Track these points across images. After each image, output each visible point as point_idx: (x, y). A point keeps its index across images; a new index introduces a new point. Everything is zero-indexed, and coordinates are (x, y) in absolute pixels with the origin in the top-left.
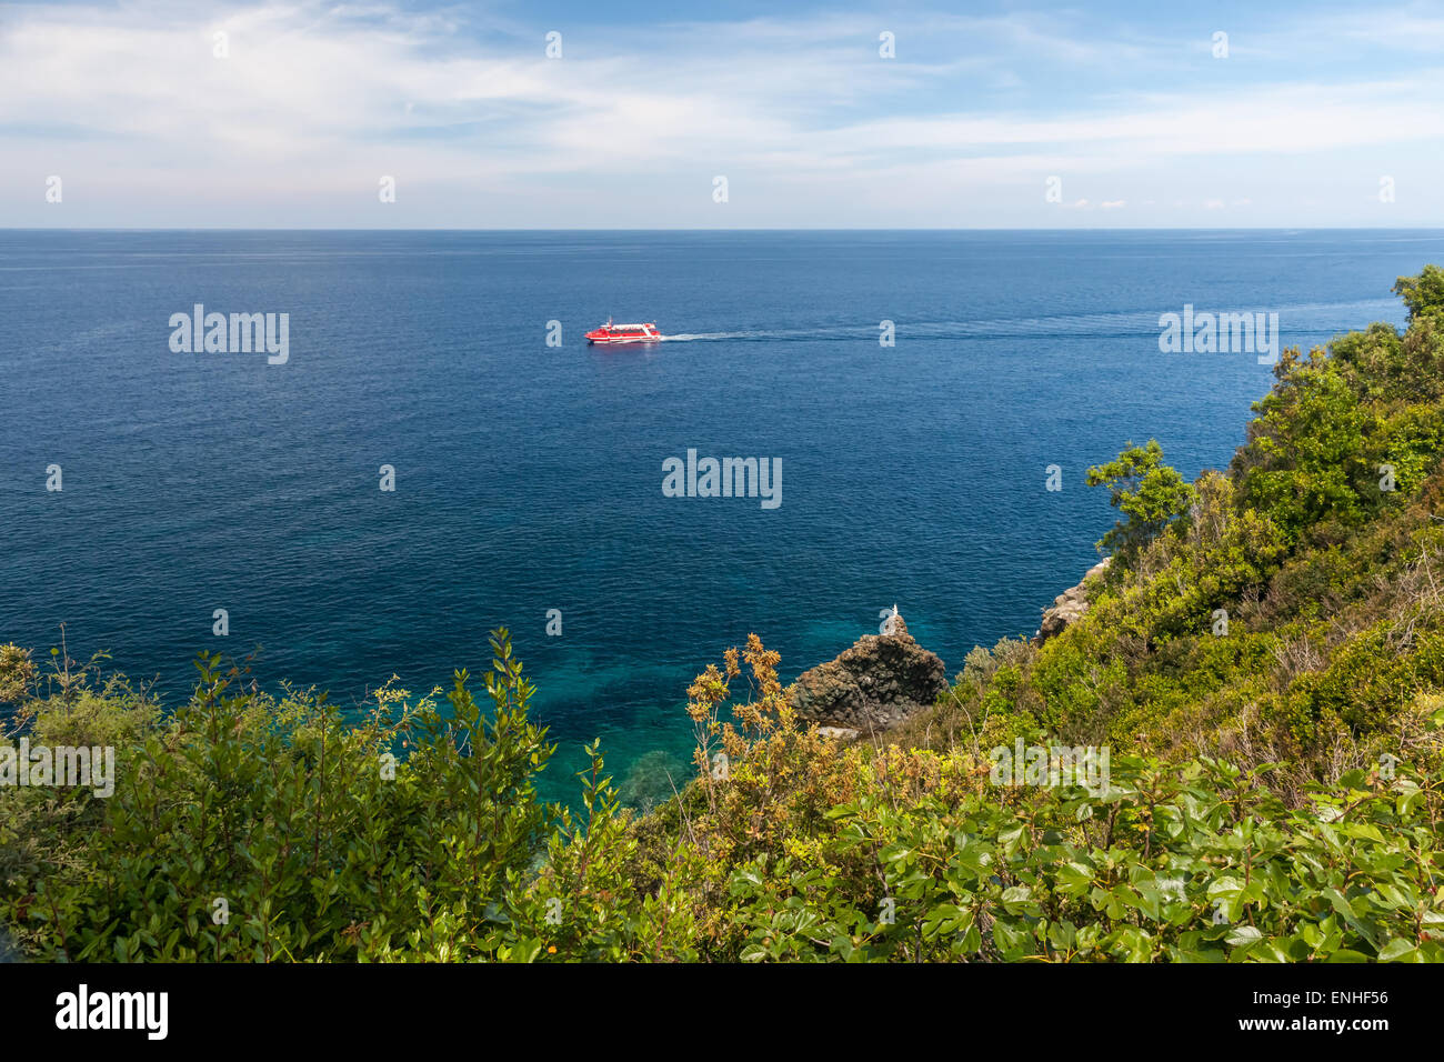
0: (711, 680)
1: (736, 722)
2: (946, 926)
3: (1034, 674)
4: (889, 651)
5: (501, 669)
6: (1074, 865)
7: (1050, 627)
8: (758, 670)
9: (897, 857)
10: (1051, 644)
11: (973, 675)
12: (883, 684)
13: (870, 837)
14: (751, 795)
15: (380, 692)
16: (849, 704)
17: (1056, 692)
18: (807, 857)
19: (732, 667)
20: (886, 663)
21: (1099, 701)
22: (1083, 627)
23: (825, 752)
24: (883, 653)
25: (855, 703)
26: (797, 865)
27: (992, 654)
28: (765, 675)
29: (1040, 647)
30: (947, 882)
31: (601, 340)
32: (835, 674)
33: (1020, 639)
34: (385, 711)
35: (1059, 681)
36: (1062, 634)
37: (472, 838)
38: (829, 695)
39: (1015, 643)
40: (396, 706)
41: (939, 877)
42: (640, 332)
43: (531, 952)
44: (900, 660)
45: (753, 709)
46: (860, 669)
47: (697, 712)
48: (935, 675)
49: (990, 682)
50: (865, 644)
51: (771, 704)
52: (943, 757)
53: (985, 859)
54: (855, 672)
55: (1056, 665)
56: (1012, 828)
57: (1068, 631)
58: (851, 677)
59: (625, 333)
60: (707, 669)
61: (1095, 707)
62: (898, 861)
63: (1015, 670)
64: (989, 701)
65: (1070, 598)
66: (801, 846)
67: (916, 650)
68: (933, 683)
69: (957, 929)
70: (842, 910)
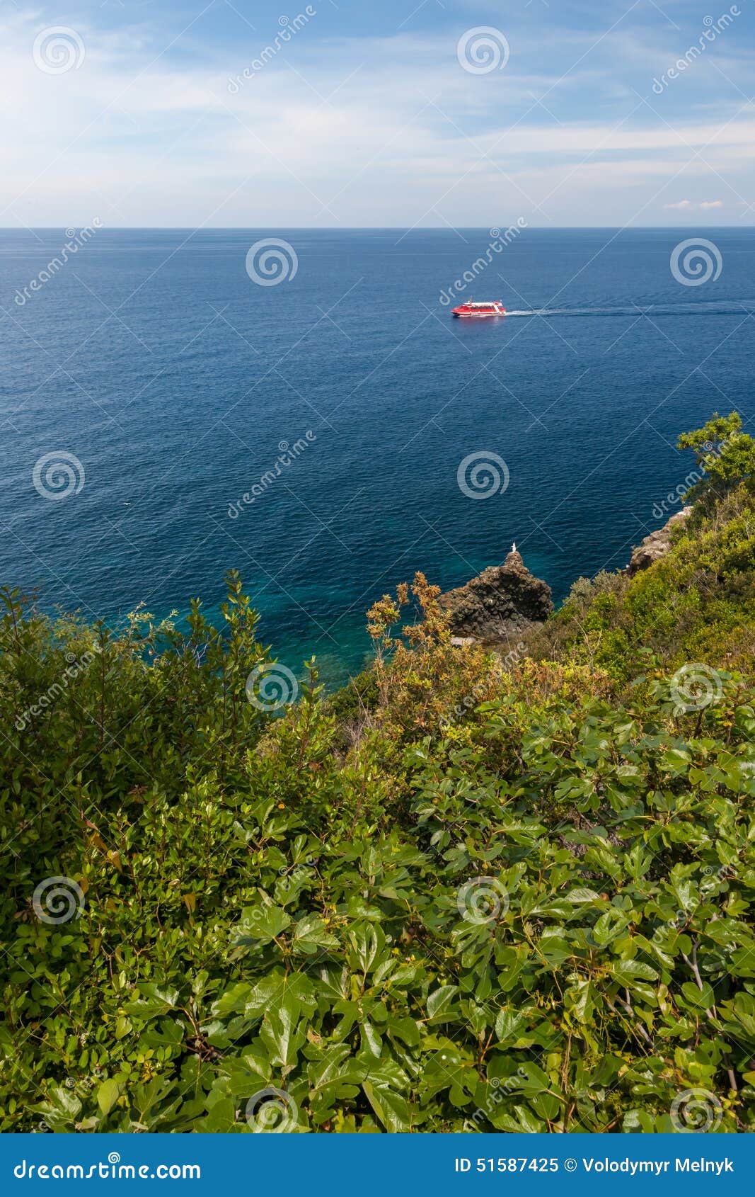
0: (386, 606)
1: (405, 639)
2: (574, 793)
3: (626, 599)
4: (509, 580)
5: (234, 601)
6: (676, 751)
7: (638, 562)
8: (423, 600)
9: (536, 742)
10: (640, 576)
11: (576, 599)
12: (502, 605)
13: (510, 725)
14: (418, 694)
15: (131, 615)
16: (476, 619)
17: (643, 614)
18: (459, 739)
19: (403, 597)
20: (506, 588)
21: (677, 621)
22: (667, 563)
23: (474, 663)
24: (503, 580)
25: (480, 619)
26: (453, 745)
27: (592, 583)
28: (428, 604)
29: (632, 578)
30: (575, 761)
31: (464, 314)
32: (465, 596)
33: (616, 573)
34: (135, 629)
35: (646, 605)
36: (649, 568)
37: (218, 726)
38: (460, 613)
39: (612, 575)
40: (144, 625)
41: (567, 755)
42: (491, 309)
43: (266, 809)
44: (516, 586)
45: (418, 628)
46: (485, 593)
47: (375, 631)
48: (544, 598)
49: (590, 605)
50: (490, 574)
51: (432, 627)
52: (566, 667)
53: (604, 744)
54: (482, 596)
55: (644, 593)
56: (624, 722)
57: (654, 566)
58: (477, 599)
59: (482, 309)
60: (383, 598)
61: (673, 625)
62: (536, 746)
63: (611, 595)
64: (589, 620)
65: (654, 539)
66: (455, 731)
67: (529, 578)
68: (542, 604)
69: (582, 795)
70: (488, 778)
